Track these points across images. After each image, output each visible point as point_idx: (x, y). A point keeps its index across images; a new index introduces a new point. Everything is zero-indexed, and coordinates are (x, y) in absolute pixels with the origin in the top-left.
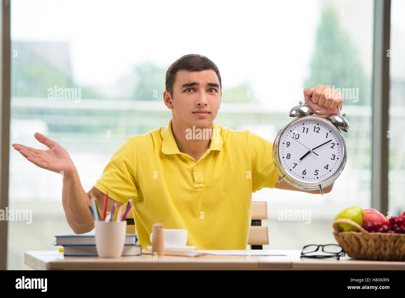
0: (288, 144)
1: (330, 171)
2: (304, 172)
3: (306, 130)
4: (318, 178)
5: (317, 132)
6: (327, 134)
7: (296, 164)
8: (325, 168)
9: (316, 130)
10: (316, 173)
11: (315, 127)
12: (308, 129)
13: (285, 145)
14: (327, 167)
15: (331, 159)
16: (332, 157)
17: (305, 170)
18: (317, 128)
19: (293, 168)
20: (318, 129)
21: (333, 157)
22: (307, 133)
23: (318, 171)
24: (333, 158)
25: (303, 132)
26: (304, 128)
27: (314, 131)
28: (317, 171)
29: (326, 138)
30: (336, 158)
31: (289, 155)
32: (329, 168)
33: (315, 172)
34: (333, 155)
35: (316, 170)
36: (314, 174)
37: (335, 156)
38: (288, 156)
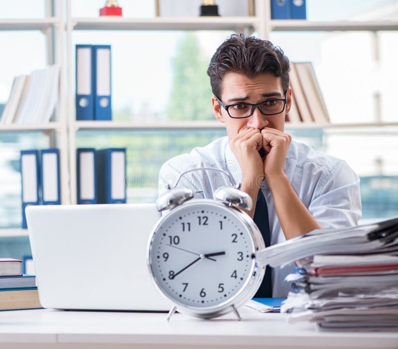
0: (166, 256)
1: (242, 279)
2: (203, 293)
3: (186, 226)
4: (225, 296)
5: (205, 224)
6: (221, 222)
7: (187, 284)
8: (232, 276)
9: (203, 221)
10: (221, 289)
11: (199, 218)
12: (189, 224)
13: (162, 259)
14: (235, 275)
15: (238, 259)
16: (239, 256)
17: (203, 289)
18: (203, 218)
19: (184, 290)
20: (205, 219)
21: (241, 256)
22: (189, 230)
23: (223, 284)
24: (240, 258)
25: (184, 230)
26: (183, 224)
27: (200, 224)
28: (221, 286)
29: (221, 228)
30: (244, 256)
31: (172, 273)
32: (239, 275)
33: (219, 287)
34: (239, 253)
35: (220, 284)
36: (219, 292)
37: (242, 253)
38: (171, 275)
